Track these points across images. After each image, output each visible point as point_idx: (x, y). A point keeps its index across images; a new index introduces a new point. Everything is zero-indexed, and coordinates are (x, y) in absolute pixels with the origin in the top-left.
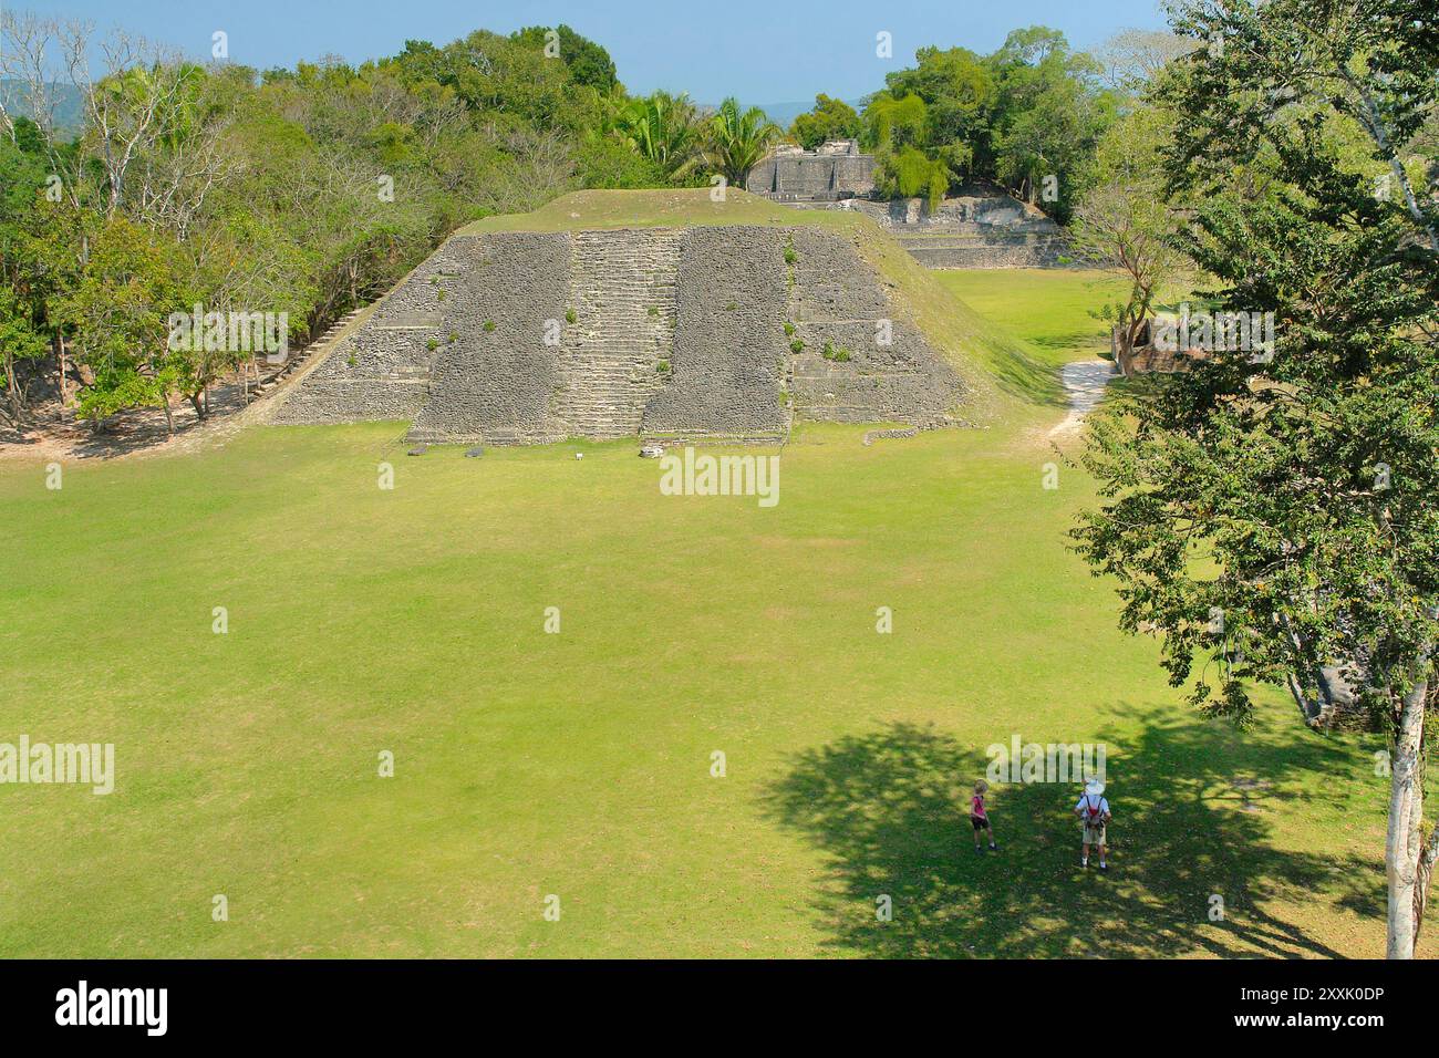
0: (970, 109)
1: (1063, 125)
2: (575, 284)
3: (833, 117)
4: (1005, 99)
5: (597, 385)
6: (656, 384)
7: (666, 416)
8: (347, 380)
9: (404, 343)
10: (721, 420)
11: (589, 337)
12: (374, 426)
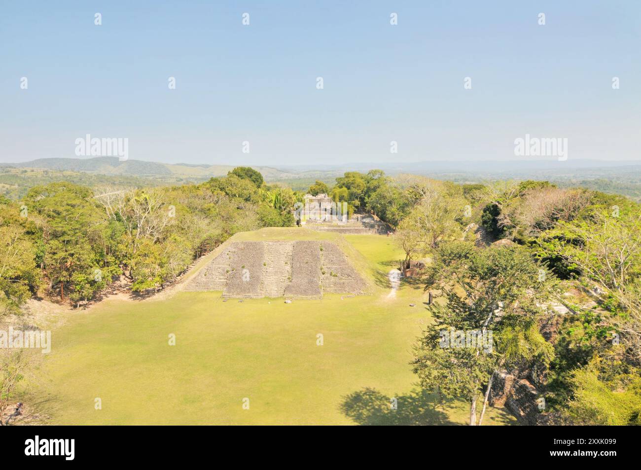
0: (359, 192)
1: (384, 197)
2: (266, 255)
3: (320, 187)
4: (369, 188)
5: (272, 283)
6: (287, 283)
7: (291, 292)
8: (204, 280)
9: (220, 270)
10: (305, 292)
11: (270, 270)
12: (212, 292)
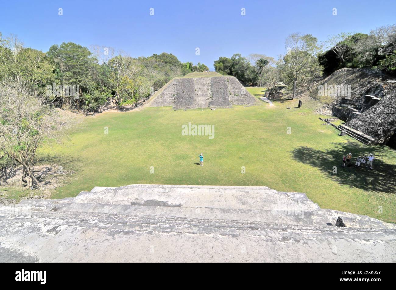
0: (229, 65)
2: (196, 85)
4: (234, 64)
5: (201, 100)
6: (210, 100)
7: (213, 104)
8: (160, 100)
9: (170, 95)
10: (222, 105)
11: (199, 93)
12: (166, 107)
